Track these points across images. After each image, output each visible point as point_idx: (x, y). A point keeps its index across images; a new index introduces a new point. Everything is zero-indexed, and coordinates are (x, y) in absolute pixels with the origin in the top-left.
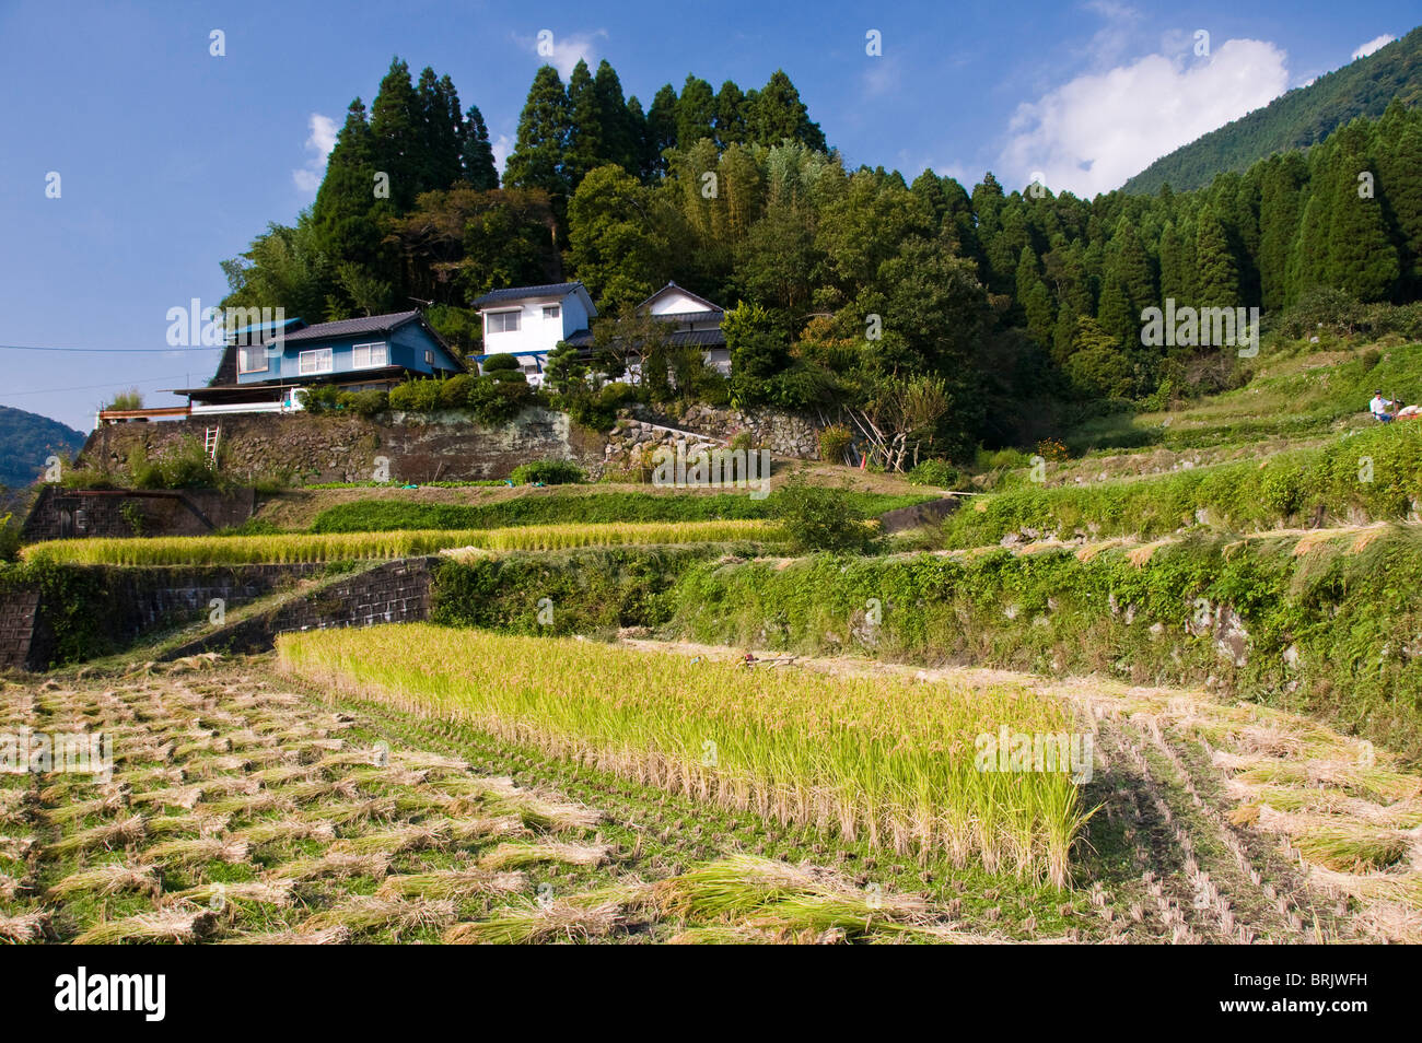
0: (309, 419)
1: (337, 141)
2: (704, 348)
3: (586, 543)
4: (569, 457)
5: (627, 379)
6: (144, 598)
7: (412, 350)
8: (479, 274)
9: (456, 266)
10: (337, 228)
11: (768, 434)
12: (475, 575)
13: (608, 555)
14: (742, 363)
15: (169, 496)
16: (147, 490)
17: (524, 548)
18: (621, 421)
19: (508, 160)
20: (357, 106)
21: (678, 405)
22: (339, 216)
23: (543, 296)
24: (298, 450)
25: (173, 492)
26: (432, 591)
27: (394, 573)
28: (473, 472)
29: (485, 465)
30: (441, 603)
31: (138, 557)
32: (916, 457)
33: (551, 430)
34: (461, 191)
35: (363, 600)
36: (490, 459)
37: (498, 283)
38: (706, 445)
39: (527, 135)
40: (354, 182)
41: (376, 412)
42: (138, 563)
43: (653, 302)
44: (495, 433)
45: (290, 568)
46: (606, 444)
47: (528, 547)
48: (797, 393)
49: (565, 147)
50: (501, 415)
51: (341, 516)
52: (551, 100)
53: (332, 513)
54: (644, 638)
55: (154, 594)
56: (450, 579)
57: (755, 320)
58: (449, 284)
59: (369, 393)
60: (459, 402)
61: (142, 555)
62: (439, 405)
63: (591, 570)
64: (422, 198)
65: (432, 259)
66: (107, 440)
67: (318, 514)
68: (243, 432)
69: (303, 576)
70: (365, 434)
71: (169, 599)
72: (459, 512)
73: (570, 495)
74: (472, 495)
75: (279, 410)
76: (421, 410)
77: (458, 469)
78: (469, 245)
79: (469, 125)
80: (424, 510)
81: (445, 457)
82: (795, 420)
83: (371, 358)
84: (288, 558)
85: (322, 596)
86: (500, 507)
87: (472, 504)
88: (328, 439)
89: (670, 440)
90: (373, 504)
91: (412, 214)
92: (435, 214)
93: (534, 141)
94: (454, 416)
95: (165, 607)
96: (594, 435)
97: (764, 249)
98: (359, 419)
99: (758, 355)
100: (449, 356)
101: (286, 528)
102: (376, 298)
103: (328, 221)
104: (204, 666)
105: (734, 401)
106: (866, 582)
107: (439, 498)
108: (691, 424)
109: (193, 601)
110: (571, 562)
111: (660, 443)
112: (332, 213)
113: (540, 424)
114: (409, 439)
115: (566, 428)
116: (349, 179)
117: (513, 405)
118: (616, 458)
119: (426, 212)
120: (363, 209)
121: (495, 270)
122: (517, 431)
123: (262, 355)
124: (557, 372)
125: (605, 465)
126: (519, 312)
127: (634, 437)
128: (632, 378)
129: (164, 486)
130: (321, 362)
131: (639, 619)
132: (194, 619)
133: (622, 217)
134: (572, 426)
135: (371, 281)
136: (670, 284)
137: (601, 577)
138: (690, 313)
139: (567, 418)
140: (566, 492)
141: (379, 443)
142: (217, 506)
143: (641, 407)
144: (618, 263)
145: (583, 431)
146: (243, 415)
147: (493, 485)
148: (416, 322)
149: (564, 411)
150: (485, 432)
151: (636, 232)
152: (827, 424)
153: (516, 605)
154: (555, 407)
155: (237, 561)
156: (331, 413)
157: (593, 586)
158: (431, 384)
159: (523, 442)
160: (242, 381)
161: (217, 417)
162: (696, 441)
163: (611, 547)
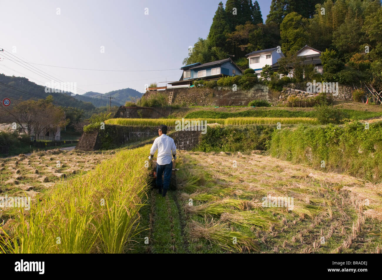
0: (196, 89)
1: (215, 14)
2: (316, 65)
3: (253, 123)
4: (268, 99)
5: (289, 76)
6: (125, 134)
7: (228, 70)
8: (254, 48)
9: (246, 46)
10: (214, 38)
12: (215, 131)
13: (257, 127)
14: (326, 69)
15: (149, 109)
16: (145, 107)
17: (233, 124)
18: (284, 88)
19: (267, 16)
20: (221, 4)
22: (215, 35)
23: (266, 52)
24: (193, 98)
25: (151, 108)
28: (239, 104)
29: (243, 102)
31: (126, 123)
33: (263, 91)
34: (248, 25)
35: (182, 138)
36: (245, 100)
37: (259, 49)
38: (312, 96)
39: (273, 8)
40: (219, 25)
41: (214, 86)
42: (126, 125)
43: (301, 52)
44: (247, 92)
46: (279, 96)
48: (345, 78)
49: (284, 10)
50: (248, 87)
51: (193, 115)
53: (191, 114)
54: (259, 154)
55: (128, 133)
57: (331, 54)
58: (245, 51)
59: (211, 81)
61: (127, 123)
62: (231, 84)
63: (251, 131)
64: (237, 27)
65: (240, 44)
66: (147, 96)
67: (188, 114)
68: (179, 93)
69: (170, 130)
70: (210, 93)
71: (132, 135)
72: (227, 114)
73: (263, 110)
74: (234, 109)
75: (188, 87)
76: (225, 86)
77: (235, 103)
78: (250, 40)
79: (255, 6)
80: (217, 114)
81: (232, 100)
82: (344, 87)
83: (216, 72)
87: (231, 112)
88: (200, 95)
89: (300, 94)
90: (203, 111)
91: (234, 32)
92: (241, 31)
93: (275, 9)
95: (131, 137)
96: (276, 93)
97: (343, 34)
98: (209, 89)
99: (331, 66)
100: (241, 71)
101: (178, 117)
103: (212, 36)
105: (323, 82)
107: (223, 110)
109: (139, 136)
110: (245, 129)
111: (297, 95)
112: (213, 34)
113: (260, 89)
114: (222, 94)
115: (267, 91)
116: (218, 24)
117: (252, 83)
118: (282, 100)
119: (238, 31)
120: (221, 32)
121: (258, 47)
122: (253, 92)
123: (189, 73)
124: (265, 73)
125: (279, 102)
126: (259, 57)
127: (289, 93)
128: (290, 75)
129: (148, 106)
130: (203, 74)
131: (262, 148)
132: (138, 141)
133: (296, 28)
134: (269, 90)
135: (223, 52)
136: (306, 46)
137: (254, 134)
138: (312, 55)
139: (268, 88)
140: (261, 109)
141: (214, 95)
142: (161, 112)
143: (293, 84)
144: (295, 43)
145: (272, 92)
146: (179, 89)
147: (241, 107)
148: (229, 61)
149: (267, 85)
150: (244, 92)
151: (301, 32)
152: (356, 89)
153: (225, 141)
154: (264, 85)
155: (154, 125)
156: (202, 87)
157: (251, 137)
158: (229, 78)
159: (255, 95)
160: (184, 80)
161: (173, 89)
162: (309, 94)
163: (260, 124)
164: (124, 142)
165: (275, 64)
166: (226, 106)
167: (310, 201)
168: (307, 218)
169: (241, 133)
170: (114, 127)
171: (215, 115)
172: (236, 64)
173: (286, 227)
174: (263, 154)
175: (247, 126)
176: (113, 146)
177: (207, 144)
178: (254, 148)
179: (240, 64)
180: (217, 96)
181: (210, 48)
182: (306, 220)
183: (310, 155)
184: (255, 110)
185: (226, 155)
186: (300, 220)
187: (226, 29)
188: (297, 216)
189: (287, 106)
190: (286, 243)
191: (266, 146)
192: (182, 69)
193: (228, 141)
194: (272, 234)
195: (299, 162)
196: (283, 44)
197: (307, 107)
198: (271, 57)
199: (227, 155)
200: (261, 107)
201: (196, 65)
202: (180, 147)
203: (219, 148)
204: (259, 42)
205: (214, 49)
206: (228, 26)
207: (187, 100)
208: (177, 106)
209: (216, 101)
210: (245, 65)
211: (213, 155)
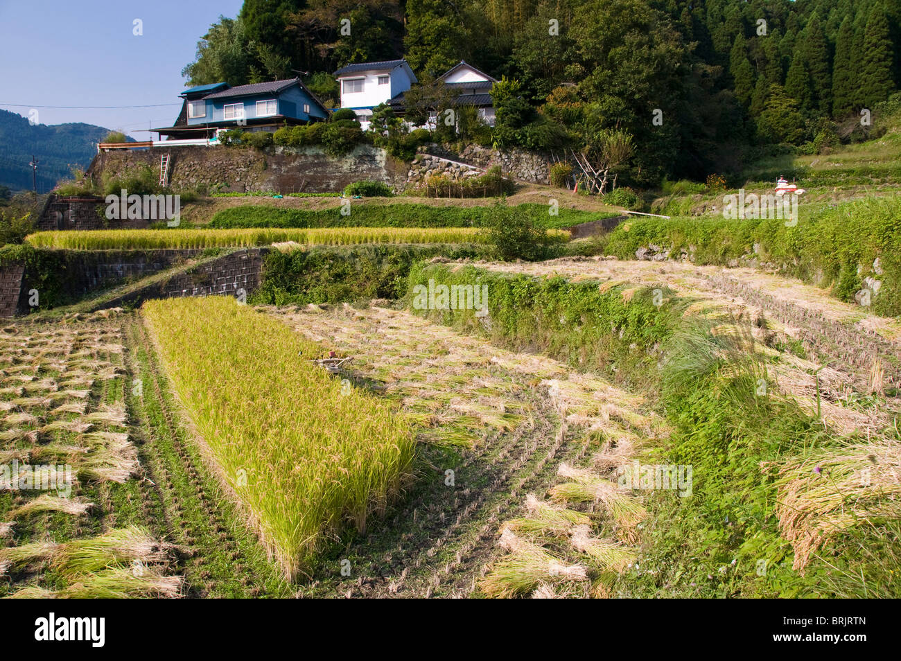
0: (224, 150)
2: (477, 106)
3: (366, 241)
4: (385, 178)
5: (426, 127)
6: (90, 270)
7: (294, 104)
8: (347, 52)
9: (331, 46)
10: (256, 21)
11: (517, 166)
12: (290, 260)
13: (376, 250)
14: (502, 118)
17: (326, 243)
18: (419, 155)
21: (459, 145)
22: (258, 12)
23: (379, 69)
24: (217, 170)
26: (262, 271)
27: (240, 258)
28: (324, 186)
29: (332, 182)
30: (268, 278)
31: (88, 244)
32: (614, 185)
33: (374, 160)
35: (221, 274)
36: (335, 178)
37: (359, 59)
38: (474, 172)
41: (265, 146)
42: (88, 249)
43: (451, 74)
44: (339, 161)
45: (181, 252)
46: (409, 170)
47: (329, 242)
48: (537, 140)
50: (342, 150)
51: (229, 216)
53: (223, 213)
54: (385, 307)
55: (96, 267)
56: (274, 263)
57: (512, 89)
58: (329, 59)
60: (316, 140)
61: (92, 243)
62: (304, 142)
63: (364, 259)
65: (316, 41)
67: (216, 214)
68: (184, 158)
69: (189, 257)
70: (258, 160)
71: (105, 271)
72: (303, 215)
73: (377, 205)
74: (314, 202)
75: (206, 144)
76: (292, 145)
77: (316, 185)
80: (282, 212)
81: (307, 176)
82: (535, 157)
83: (268, 110)
84: (181, 246)
85: (196, 271)
86: (330, 212)
87: (313, 209)
88: (235, 163)
89: (450, 168)
90: (251, 208)
91: (304, 11)
92: (319, 11)
94: (313, 149)
95: (102, 276)
96: (401, 164)
98: (254, 150)
99: (512, 113)
100: (321, 108)
101: (195, 223)
102: (280, 67)
103: (251, 16)
104: (111, 316)
105: (495, 144)
107: (292, 203)
108: (467, 158)
109: (120, 272)
110: (352, 254)
111: (444, 171)
112: (253, 11)
113: (367, 156)
114: (285, 164)
115: (384, 159)
117: (350, 143)
118: (415, 179)
119: (313, 10)
120: (273, 8)
121: (357, 50)
122: (353, 160)
123: (201, 106)
124: (378, 122)
125: (407, 184)
126: (364, 79)
127: (427, 166)
128: (430, 126)
130: (239, 114)
131: (389, 293)
132: (121, 283)
134: (387, 157)
135: (277, 56)
136: (461, 63)
137: (370, 264)
138: (473, 83)
139: (384, 153)
140: (374, 202)
141: (266, 166)
143: (435, 146)
144: (437, 46)
145: (394, 161)
146: (184, 147)
147: (329, 196)
148: (297, 85)
149: (383, 147)
150: (333, 160)
151: (450, 24)
152: (557, 161)
153: (314, 281)
154: (377, 145)
155: (151, 247)
156: (238, 146)
157: (364, 270)
158: (300, 129)
159: (357, 168)
160: (190, 123)
161: (168, 147)
162: (467, 170)
163: (380, 244)
164: (88, 287)
165: (397, 96)
166: (296, 191)
167: (505, 407)
168: (507, 431)
169: (344, 262)
170: (61, 254)
171: (277, 215)
172: (309, 87)
173: (489, 444)
174: (392, 306)
175: (355, 248)
176: (63, 298)
177: (277, 286)
178: (373, 292)
179: (318, 89)
182: (507, 433)
184: (362, 204)
185: (320, 310)
186: (501, 433)
188: (495, 429)
189: (426, 196)
190: (495, 460)
191: (395, 288)
192: (183, 97)
193: (318, 281)
195: (468, 330)
196: (412, 47)
197: (465, 197)
199: (323, 311)
200: (374, 198)
201: (217, 90)
203: (301, 295)
207: (204, 176)
208: (191, 195)
209: (272, 178)
210: (329, 91)
211: (297, 311)
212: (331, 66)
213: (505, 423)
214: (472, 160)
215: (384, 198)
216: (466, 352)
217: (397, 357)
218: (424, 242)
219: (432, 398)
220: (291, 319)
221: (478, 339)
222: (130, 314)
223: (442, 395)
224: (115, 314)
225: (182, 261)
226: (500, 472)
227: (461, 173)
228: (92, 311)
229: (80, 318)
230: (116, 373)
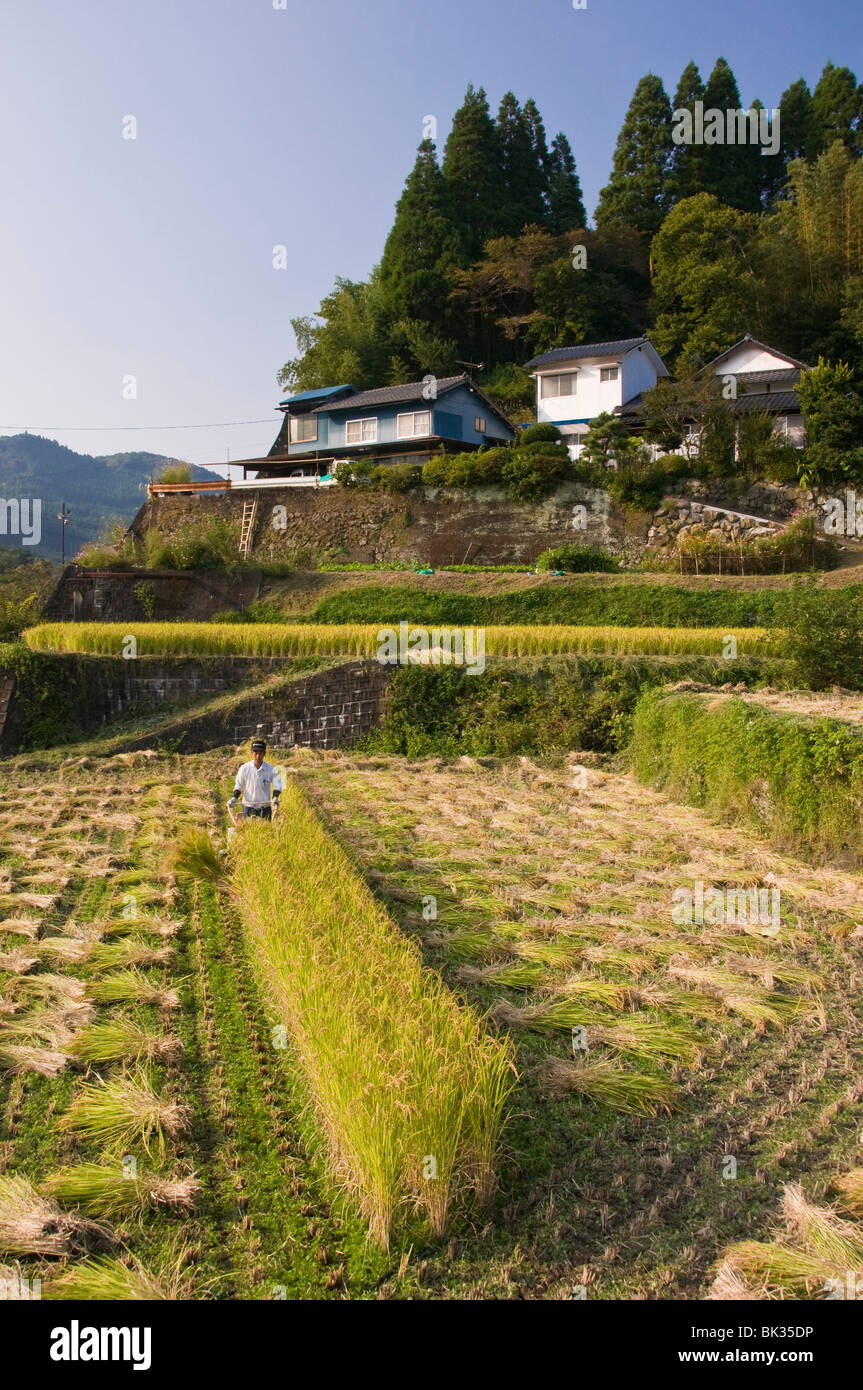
0: (342, 495)
1: (406, 187)
2: (773, 413)
3: (565, 650)
4: (608, 540)
5: (681, 452)
6: (112, 687)
7: (460, 418)
8: (550, 329)
9: (523, 320)
10: (403, 283)
12: (435, 680)
13: (581, 665)
14: (817, 432)
15: (179, 578)
16: (164, 572)
17: (497, 652)
18: (668, 500)
19: (602, 193)
20: (427, 146)
21: (739, 481)
22: (406, 270)
23: (600, 356)
24: (330, 527)
25: (185, 574)
27: (352, 674)
28: (505, 554)
29: (517, 547)
33: (590, 509)
34: (532, 236)
35: (319, 701)
36: (524, 540)
37: (570, 340)
38: (764, 530)
39: (625, 161)
40: (421, 232)
41: (410, 487)
42: (114, 652)
43: (726, 359)
44: (531, 512)
45: (259, 662)
46: (649, 527)
47: (501, 651)
49: (667, 173)
50: (537, 492)
51: (345, 602)
52: (654, 116)
53: (335, 599)
54: (590, 765)
55: (123, 683)
56: (407, 684)
57: (837, 379)
58: (518, 340)
59: (400, 467)
60: (491, 478)
62: (474, 480)
63: (561, 681)
64: (491, 246)
65: (501, 314)
66: (155, 514)
67: (322, 600)
69: (272, 671)
70: (396, 511)
71: (136, 689)
72: (465, 602)
73: (592, 586)
74: (485, 581)
75: (314, 485)
76: (453, 485)
77: (492, 552)
78: (540, 296)
79: (555, 155)
80: (430, 598)
81: (475, 537)
83: (415, 427)
84: (260, 650)
85: (281, 694)
86: (511, 598)
87: (482, 593)
88: (360, 516)
89: (724, 522)
90: (378, 590)
91: (479, 264)
92: (505, 262)
93: (632, 167)
94: (488, 492)
95: (132, 697)
96: (635, 515)
98: (391, 494)
99: (836, 423)
100: (504, 424)
101: (288, 613)
102: (440, 357)
103: (394, 276)
104: (137, 764)
105: (805, 478)
106: (764, 745)
107: (448, 583)
108: (752, 504)
109: (161, 692)
110: (540, 671)
111: (711, 528)
112: (397, 268)
113: (578, 502)
114: (441, 517)
115: (606, 507)
116: (417, 229)
117: (549, 481)
118: (660, 542)
119: (495, 261)
120: (430, 261)
121: (568, 324)
122: (554, 509)
123: (311, 424)
124: (598, 445)
125: (647, 550)
126: (576, 373)
127: (682, 519)
128: (689, 449)
129: (176, 568)
130: (367, 433)
131: (599, 742)
132: (160, 710)
133: (711, 256)
134: (612, 506)
135: (436, 340)
136: (746, 338)
137: (571, 690)
138: (769, 372)
139: (607, 496)
140: (586, 582)
141: (411, 521)
142: (224, 590)
143: (696, 484)
144: (705, 312)
145: (624, 511)
146: (279, 490)
147: (512, 571)
148: (465, 386)
149: (605, 488)
150: (522, 510)
151: (728, 273)
153: (473, 716)
154: (596, 484)
155: (211, 652)
156: (364, 488)
157: (560, 700)
158: (466, 458)
159: (559, 523)
160: (292, 451)
161: (254, 490)
162: (752, 524)
163: (590, 655)
164: (108, 715)
165: (631, 401)
166: (458, 562)
167: (775, 979)
168: (770, 1030)
169: (525, 686)
170: (71, 661)
171: (422, 602)
172: (485, 390)
173: (729, 1057)
174: (605, 765)
175: (545, 662)
176: (70, 732)
177: (411, 724)
178: (573, 739)
179: (503, 391)
180: (422, 521)
181: (385, 320)
182: (769, 1035)
183: (765, 804)
184: (566, 585)
185: (481, 768)
186: (757, 1035)
187: (447, 249)
188: (748, 1025)
189: (678, 571)
190: (736, 1094)
191: (613, 732)
192: (282, 410)
193: (482, 716)
194: (704, 1074)
195: (730, 818)
196: (662, 316)
197: (747, 573)
198: (620, 376)
199: (485, 769)
200: (587, 574)
201: (337, 397)
202: (313, 733)
203: (451, 740)
204: (574, 306)
205: (402, 326)
206: (457, 239)
207: (310, 537)
208: (283, 568)
209: (419, 540)
210: (519, 394)
211: (439, 769)
212: (523, 351)
213: (769, 1013)
214: (761, 508)
215: (604, 575)
216: (721, 860)
217: (591, 864)
218: (666, 654)
219: (638, 949)
220: (427, 782)
221: (746, 836)
222: (167, 761)
223: (658, 946)
224: (143, 761)
225: (260, 677)
226: (741, 1121)
227: (742, 530)
228: (109, 756)
229: (88, 766)
230: (110, 865)
